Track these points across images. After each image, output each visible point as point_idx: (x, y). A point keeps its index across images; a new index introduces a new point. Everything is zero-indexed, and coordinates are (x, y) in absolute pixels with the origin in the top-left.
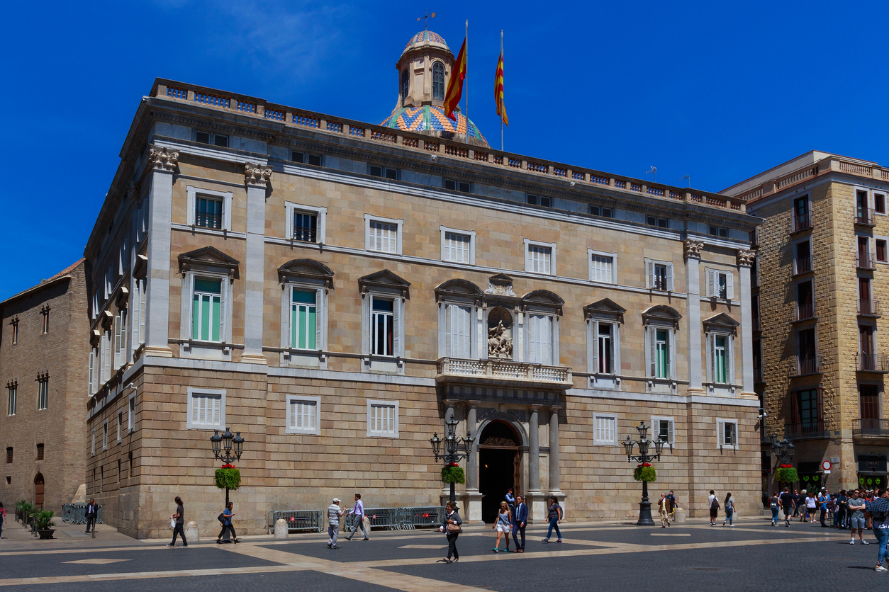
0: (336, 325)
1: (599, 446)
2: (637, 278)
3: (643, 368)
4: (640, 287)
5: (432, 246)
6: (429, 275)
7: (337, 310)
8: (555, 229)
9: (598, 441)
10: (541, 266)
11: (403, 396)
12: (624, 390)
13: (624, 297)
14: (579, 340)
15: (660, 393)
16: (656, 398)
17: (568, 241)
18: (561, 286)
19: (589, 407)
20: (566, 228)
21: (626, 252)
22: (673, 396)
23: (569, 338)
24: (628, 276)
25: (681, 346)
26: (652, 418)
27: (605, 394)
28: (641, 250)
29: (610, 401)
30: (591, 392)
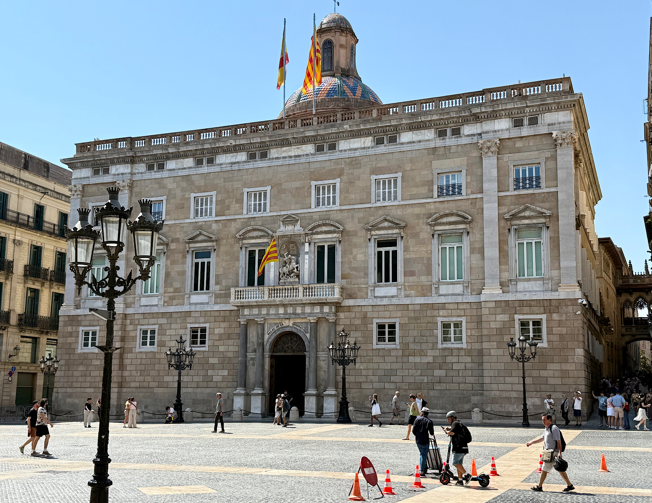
0: (170, 275)
1: (378, 349)
3: (429, 272)
5: (237, 205)
6: (235, 227)
7: (171, 265)
8: (340, 166)
10: (329, 200)
11: (212, 319)
12: (407, 296)
13: (409, 210)
14: (360, 257)
15: (448, 295)
16: (442, 300)
17: (352, 174)
18: (345, 214)
19: (369, 315)
20: (350, 163)
21: (412, 170)
22: (465, 296)
23: (351, 256)
24: (415, 191)
25: (477, 246)
26: (440, 319)
27: (385, 302)
28: (429, 164)
29: (391, 308)
30: (370, 301)
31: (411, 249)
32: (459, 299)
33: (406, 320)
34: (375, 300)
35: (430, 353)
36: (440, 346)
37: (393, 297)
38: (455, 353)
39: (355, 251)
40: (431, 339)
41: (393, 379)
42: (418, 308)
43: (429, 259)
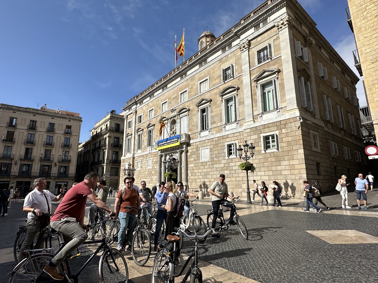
0: (144, 141)
1: (202, 162)
2: (218, 80)
4: (219, 84)
5: (160, 110)
7: (144, 137)
8: (188, 82)
10: (185, 98)
11: (153, 156)
12: (212, 134)
13: (212, 92)
14: (195, 120)
15: (230, 130)
16: (227, 133)
17: (192, 84)
18: (190, 102)
19: (199, 146)
20: (191, 79)
21: (213, 73)
22: (237, 129)
23: (192, 120)
24: (214, 82)
25: (242, 101)
26: (226, 144)
27: (204, 139)
28: (220, 67)
29: (207, 141)
31: (214, 111)
32: (234, 131)
33: (212, 146)
34: (200, 139)
35: (223, 162)
36: (227, 158)
37: (207, 136)
38: (234, 160)
39: (193, 118)
40: (223, 154)
41: (208, 176)
42: (217, 139)
43: (221, 114)
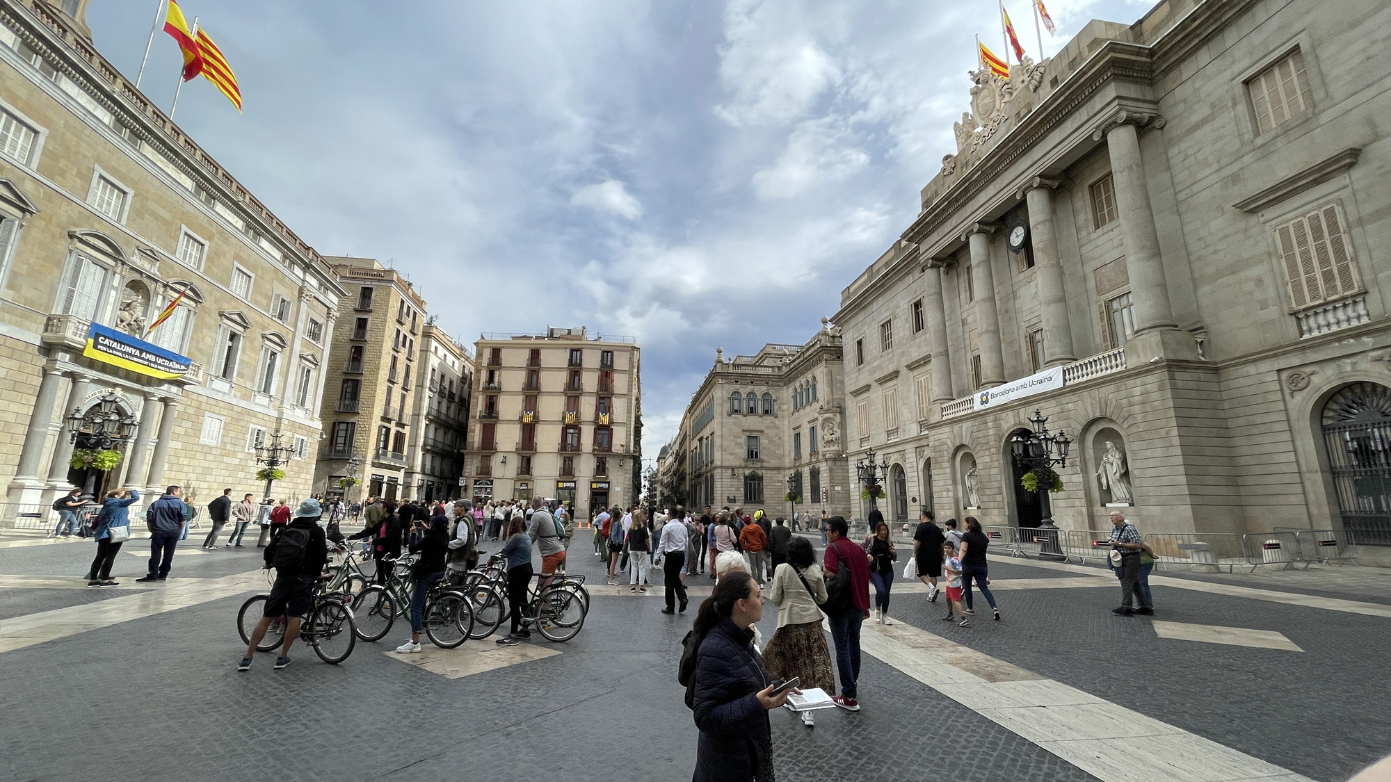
1: (202, 445)
2: (264, 302)
3: (253, 381)
4: (265, 310)
5: (80, 181)
6: (66, 211)
8: (211, 229)
9: (204, 440)
10: (190, 257)
12: (235, 396)
13: (252, 314)
14: (208, 340)
15: (260, 405)
16: (257, 408)
18: (206, 286)
19: (203, 406)
20: (221, 233)
21: (261, 277)
23: (200, 335)
24: (258, 297)
26: (252, 426)
27: (219, 397)
28: (272, 281)
29: (222, 404)
30: (208, 391)
31: (246, 351)
33: (229, 420)
34: (212, 392)
35: (240, 455)
36: (247, 450)
37: (226, 393)
39: (205, 331)
40: (242, 442)
41: (209, 478)
42: (240, 410)
43: (255, 367)
